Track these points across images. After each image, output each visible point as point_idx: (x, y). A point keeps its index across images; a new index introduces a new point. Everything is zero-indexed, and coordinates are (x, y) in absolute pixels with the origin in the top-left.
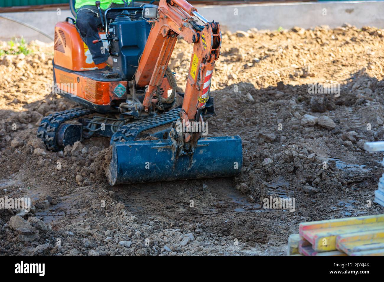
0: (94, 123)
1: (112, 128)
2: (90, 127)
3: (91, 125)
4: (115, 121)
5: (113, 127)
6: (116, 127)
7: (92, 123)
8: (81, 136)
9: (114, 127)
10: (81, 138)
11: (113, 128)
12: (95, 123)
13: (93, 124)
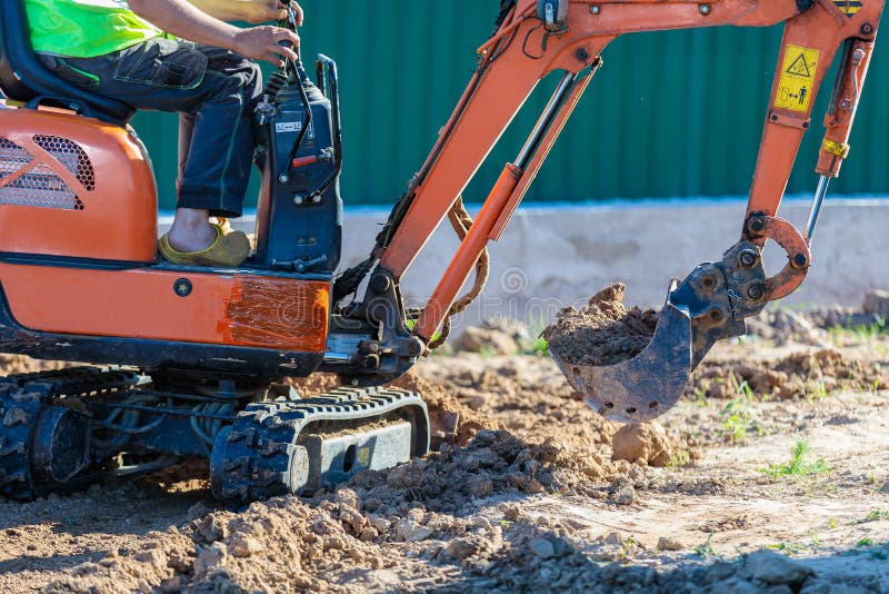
0: (131, 409)
1: (193, 421)
2: (118, 420)
3: (121, 415)
4: (199, 402)
5: (198, 418)
6: (205, 418)
7: (124, 408)
8: (87, 450)
9: (201, 420)
10: (86, 459)
11: (198, 422)
12: (138, 409)
13: (128, 412)
